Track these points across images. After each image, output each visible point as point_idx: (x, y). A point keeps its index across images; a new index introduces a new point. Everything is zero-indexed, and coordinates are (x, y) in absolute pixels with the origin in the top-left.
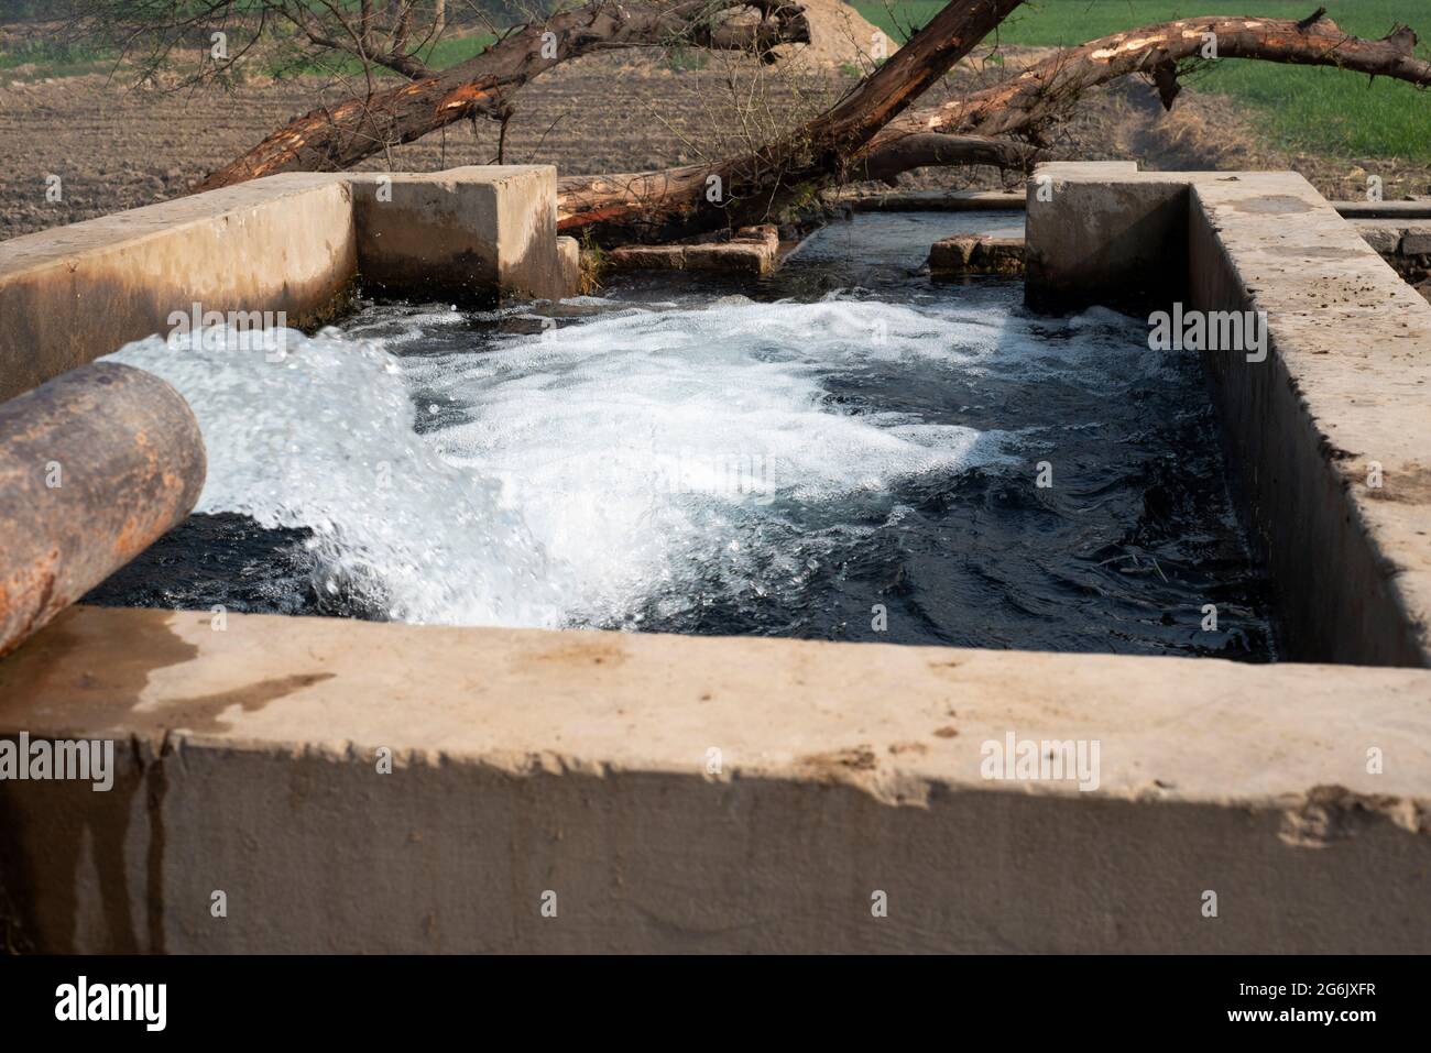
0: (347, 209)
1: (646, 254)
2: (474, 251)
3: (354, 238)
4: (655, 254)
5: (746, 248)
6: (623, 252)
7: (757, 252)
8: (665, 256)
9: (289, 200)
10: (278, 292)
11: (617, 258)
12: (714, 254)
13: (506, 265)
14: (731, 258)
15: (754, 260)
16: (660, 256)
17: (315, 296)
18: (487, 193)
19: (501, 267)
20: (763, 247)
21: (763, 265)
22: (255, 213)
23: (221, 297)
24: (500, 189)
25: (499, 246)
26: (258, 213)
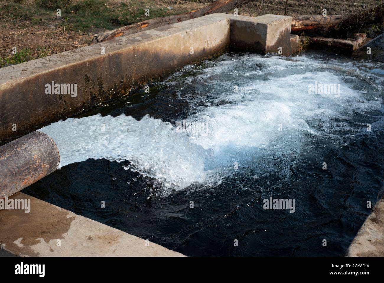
0: (228, 26)
1: (321, 40)
2: (260, 42)
3: (229, 34)
4: (323, 41)
5: (350, 42)
6: (315, 39)
7: (353, 44)
8: (327, 42)
9: (208, 26)
10: (201, 51)
11: (313, 40)
12: (340, 43)
13: (268, 47)
14: (345, 44)
15: (352, 46)
16: (325, 41)
17: (214, 51)
18: (265, 27)
19: (266, 47)
20: (355, 43)
21: (354, 48)
22: (196, 30)
23: (182, 53)
24: (269, 26)
25: (266, 41)
26: (197, 30)
